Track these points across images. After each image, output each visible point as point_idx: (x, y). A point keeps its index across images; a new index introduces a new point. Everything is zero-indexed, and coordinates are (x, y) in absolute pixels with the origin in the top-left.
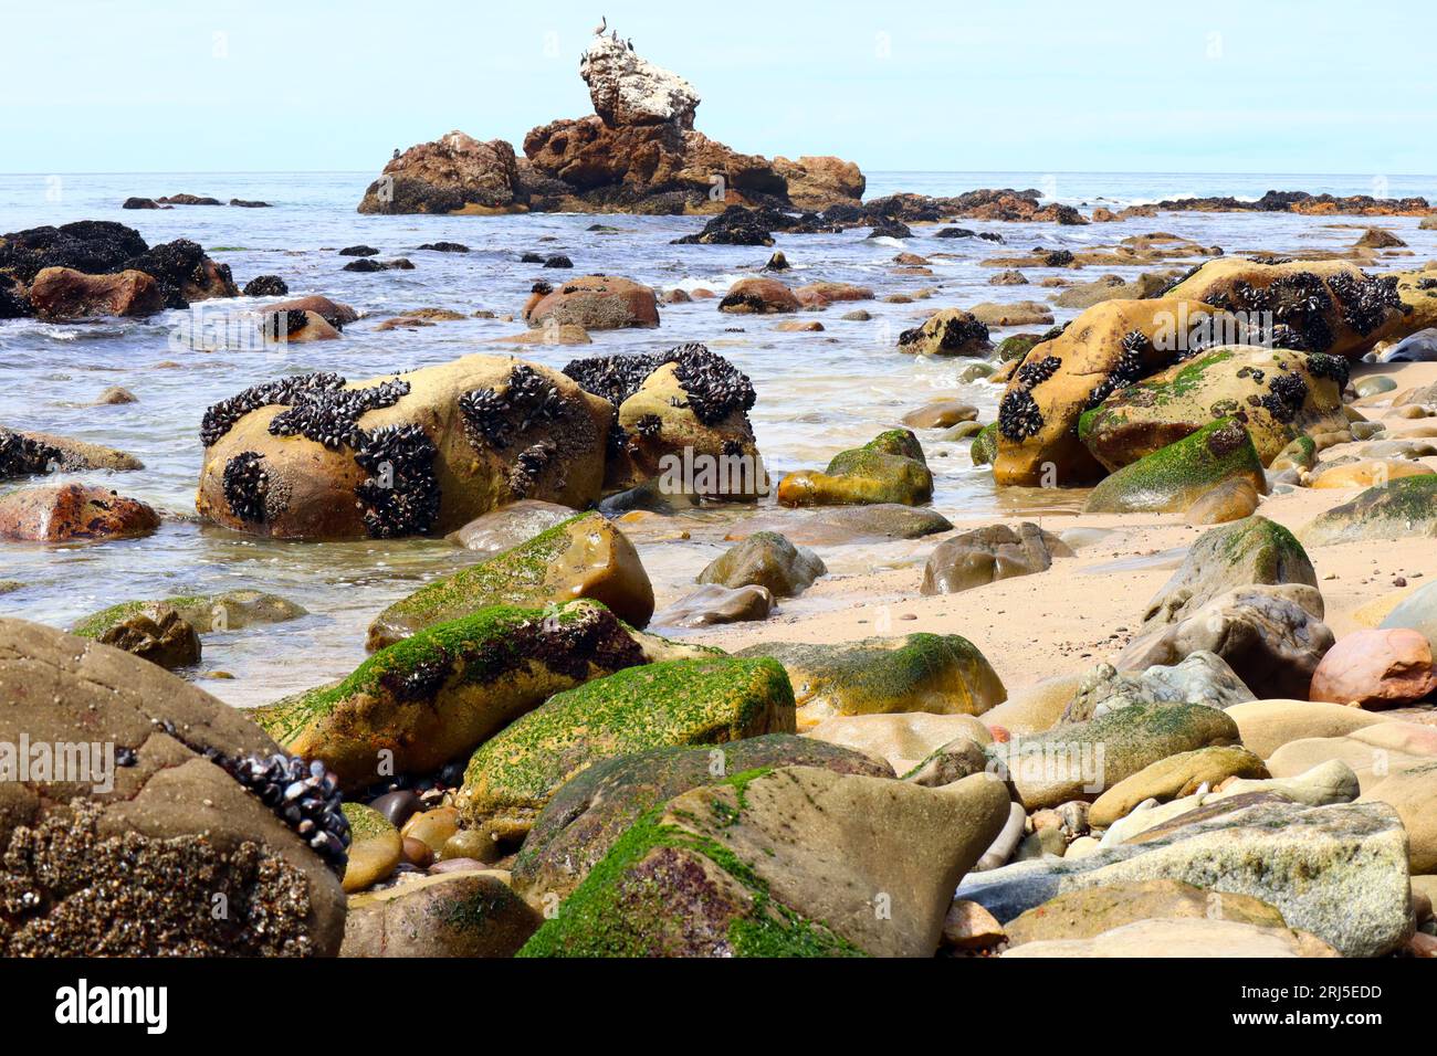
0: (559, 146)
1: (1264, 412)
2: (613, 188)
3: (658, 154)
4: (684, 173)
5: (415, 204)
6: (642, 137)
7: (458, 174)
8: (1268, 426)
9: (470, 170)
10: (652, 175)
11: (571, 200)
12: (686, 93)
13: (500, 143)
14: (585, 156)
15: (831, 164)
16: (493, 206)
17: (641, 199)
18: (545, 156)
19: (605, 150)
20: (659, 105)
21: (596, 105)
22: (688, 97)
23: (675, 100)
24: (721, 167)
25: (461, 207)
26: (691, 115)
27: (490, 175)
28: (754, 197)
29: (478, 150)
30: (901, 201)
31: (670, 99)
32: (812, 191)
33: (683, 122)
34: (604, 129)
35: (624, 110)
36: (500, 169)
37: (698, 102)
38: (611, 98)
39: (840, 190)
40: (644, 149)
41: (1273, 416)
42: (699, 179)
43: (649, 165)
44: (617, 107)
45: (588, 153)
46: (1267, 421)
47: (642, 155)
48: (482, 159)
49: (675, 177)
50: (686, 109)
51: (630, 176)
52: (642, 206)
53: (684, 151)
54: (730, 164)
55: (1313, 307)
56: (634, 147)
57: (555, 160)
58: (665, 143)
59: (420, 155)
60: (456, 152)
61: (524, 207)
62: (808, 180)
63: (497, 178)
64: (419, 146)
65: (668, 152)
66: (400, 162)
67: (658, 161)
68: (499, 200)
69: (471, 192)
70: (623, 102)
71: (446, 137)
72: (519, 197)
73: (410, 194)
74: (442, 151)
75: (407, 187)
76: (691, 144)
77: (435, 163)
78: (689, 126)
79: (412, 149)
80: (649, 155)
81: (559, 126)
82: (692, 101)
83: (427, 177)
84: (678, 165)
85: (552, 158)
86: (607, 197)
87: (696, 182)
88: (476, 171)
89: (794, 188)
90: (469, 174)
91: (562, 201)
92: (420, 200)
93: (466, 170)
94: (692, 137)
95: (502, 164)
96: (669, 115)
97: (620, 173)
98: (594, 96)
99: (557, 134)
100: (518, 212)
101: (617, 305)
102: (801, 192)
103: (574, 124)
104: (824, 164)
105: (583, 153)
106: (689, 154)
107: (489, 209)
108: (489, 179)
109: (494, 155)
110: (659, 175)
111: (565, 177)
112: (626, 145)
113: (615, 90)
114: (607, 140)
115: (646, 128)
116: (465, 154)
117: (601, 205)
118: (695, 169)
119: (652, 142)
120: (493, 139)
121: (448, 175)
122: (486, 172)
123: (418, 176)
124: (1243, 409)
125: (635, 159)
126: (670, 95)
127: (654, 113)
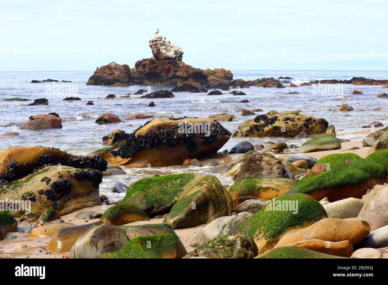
0: (144, 66)
1: (44, 197)
2: (158, 78)
3: (170, 68)
4: (178, 74)
5: (101, 82)
6: (166, 63)
7: (113, 74)
8: (45, 203)
9: (117, 73)
10: (169, 74)
11: (146, 81)
12: (179, 51)
13: (125, 65)
14: (150, 69)
15: (223, 71)
16: (123, 83)
17: (165, 81)
18: (140, 69)
19: (156, 67)
20: (171, 54)
21: (154, 54)
22: (180, 52)
23: (176, 53)
24: (188, 72)
25: (114, 83)
26: (181, 57)
27: (122, 74)
28: (197, 80)
29: (119, 67)
30: (235, 82)
31: (175, 53)
32: (215, 78)
33: (178, 59)
34: (156, 61)
35: (161, 56)
36: (125, 73)
37: (183, 53)
38: (158, 52)
39: (224, 78)
40: (166, 67)
41: (48, 199)
42: (182, 75)
43: (168, 71)
44: (159, 55)
45: (151, 68)
46: (44, 201)
47: (166, 68)
48: (120, 70)
49: (175, 75)
50: (179, 55)
51: (163, 74)
52: (165, 83)
53: (178, 67)
54: (190, 71)
55: (187, 136)
56: (164, 66)
57: (143, 70)
58: (173, 65)
59: (104, 69)
60: (113, 68)
61: (132, 83)
62: (215, 75)
63: (124, 75)
64: (104, 66)
65: (173, 67)
66: (99, 71)
67: (170, 70)
68: (125, 81)
69: (117, 79)
70: (161, 53)
71: (110, 64)
72: (131, 81)
73: (100, 80)
74: (109, 67)
75: (99, 78)
76: (181, 65)
77: (107, 71)
78: (181, 60)
79: (102, 67)
80: (168, 68)
81: (144, 60)
82: (181, 53)
83: (105, 75)
84: (176, 71)
85: (142, 69)
86: (156, 80)
87: (181, 76)
88: (118, 73)
89: (210, 78)
90: (116, 74)
91: (144, 81)
92: (103, 82)
93: (116, 73)
94: (181, 63)
95: (126, 71)
96: (174, 57)
97: (160, 73)
98: (153, 52)
99: (144, 63)
100: (130, 85)
101: (47, 124)
102: (212, 79)
103: (148, 59)
104: (220, 71)
105: (150, 68)
106: (180, 68)
107: (122, 84)
108: (122, 75)
109: (123, 69)
110: (170, 74)
111: (145, 75)
112: (162, 65)
113: (159, 50)
114: (157, 64)
115: (167, 61)
116: (115, 68)
117: (154, 82)
118: (181, 73)
119: (169, 65)
120: (123, 64)
121: (110, 74)
122: (121, 73)
123: (102, 75)
124: (35, 196)
125: (164, 70)
126: (175, 51)
127: (169, 56)
